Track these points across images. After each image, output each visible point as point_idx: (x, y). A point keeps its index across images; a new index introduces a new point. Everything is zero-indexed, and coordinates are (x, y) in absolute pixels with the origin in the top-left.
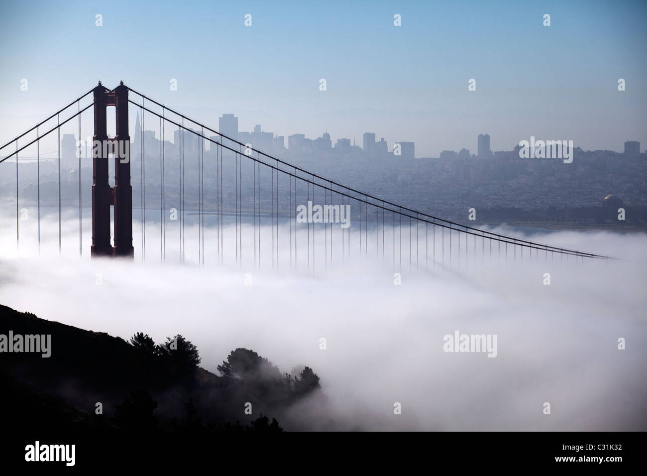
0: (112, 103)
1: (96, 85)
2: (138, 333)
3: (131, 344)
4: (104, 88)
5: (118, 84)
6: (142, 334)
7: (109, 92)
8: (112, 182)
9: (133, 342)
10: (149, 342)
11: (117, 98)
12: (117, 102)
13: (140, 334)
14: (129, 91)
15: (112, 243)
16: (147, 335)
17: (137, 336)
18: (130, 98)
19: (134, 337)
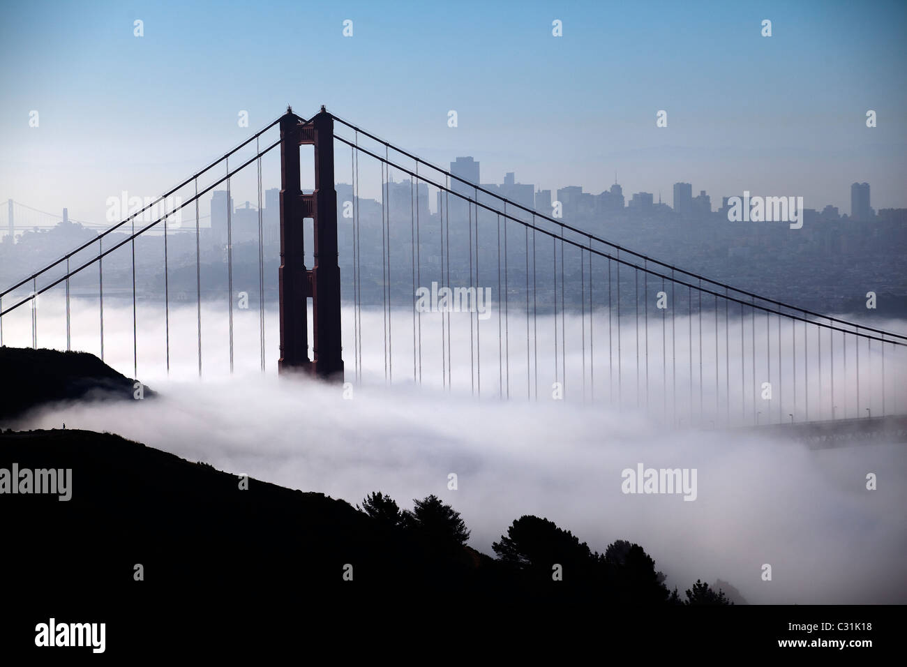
0: (308, 140)
1: (284, 112)
2: (374, 493)
3: (364, 511)
4: (296, 117)
5: (318, 111)
6: (380, 495)
7: (303, 123)
8: (309, 262)
9: (367, 508)
10: (391, 506)
11: (316, 132)
12: (316, 138)
13: (376, 495)
14: (335, 122)
15: (311, 356)
16: (387, 496)
17: (372, 498)
18: (335, 132)
19: (367, 499)
